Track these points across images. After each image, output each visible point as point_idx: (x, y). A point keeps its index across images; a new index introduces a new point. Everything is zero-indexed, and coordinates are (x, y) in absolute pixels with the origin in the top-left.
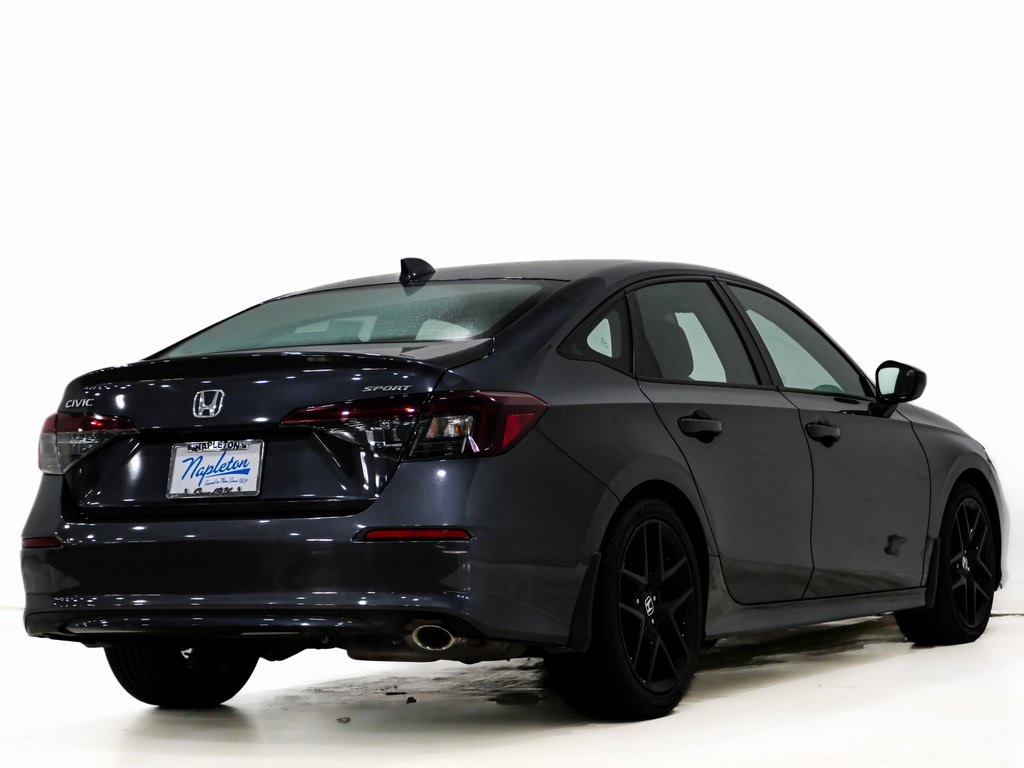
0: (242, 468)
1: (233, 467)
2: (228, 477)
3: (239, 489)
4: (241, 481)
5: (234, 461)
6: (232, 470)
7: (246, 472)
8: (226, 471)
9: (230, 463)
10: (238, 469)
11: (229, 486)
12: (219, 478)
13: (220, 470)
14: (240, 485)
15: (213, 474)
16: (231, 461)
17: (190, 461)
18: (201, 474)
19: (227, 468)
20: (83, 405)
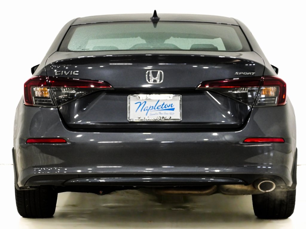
0: (170, 108)
1: (165, 107)
2: (163, 112)
3: (170, 118)
4: (171, 113)
5: (165, 104)
6: (164, 109)
7: (173, 109)
9: (162, 105)
10: (168, 108)
11: (165, 116)
12: (158, 112)
13: (158, 108)
14: (171, 116)
15: (154, 110)
16: (164, 104)
17: (139, 104)
18: (147, 110)
19: (162, 108)
20: (71, 74)
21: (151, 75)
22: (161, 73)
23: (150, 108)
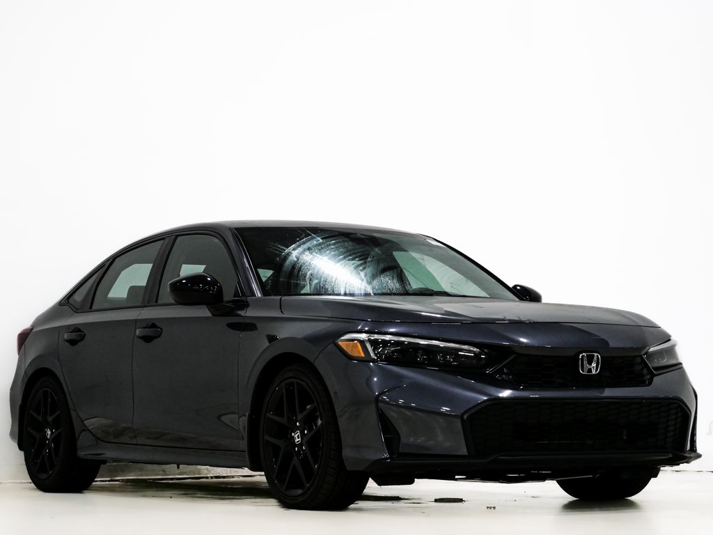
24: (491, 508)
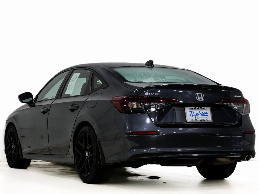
0: (206, 114)
1: (204, 114)
2: (203, 117)
3: (207, 120)
4: (207, 118)
5: (203, 112)
6: (203, 115)
7: (207, 115)
8: (202, 115)
10: (205, 115)
11: (204, 119)
12: (201, 117)
13: (200, 115)
15: (198, 116)
16: (203, 113)
17: (191, 112)
18: (195, 115)
19: (202, 114)
20: (155, 95)
21: (198, 96)
22: (203, 95)
23: (196, 114)
24: (165, 183)
